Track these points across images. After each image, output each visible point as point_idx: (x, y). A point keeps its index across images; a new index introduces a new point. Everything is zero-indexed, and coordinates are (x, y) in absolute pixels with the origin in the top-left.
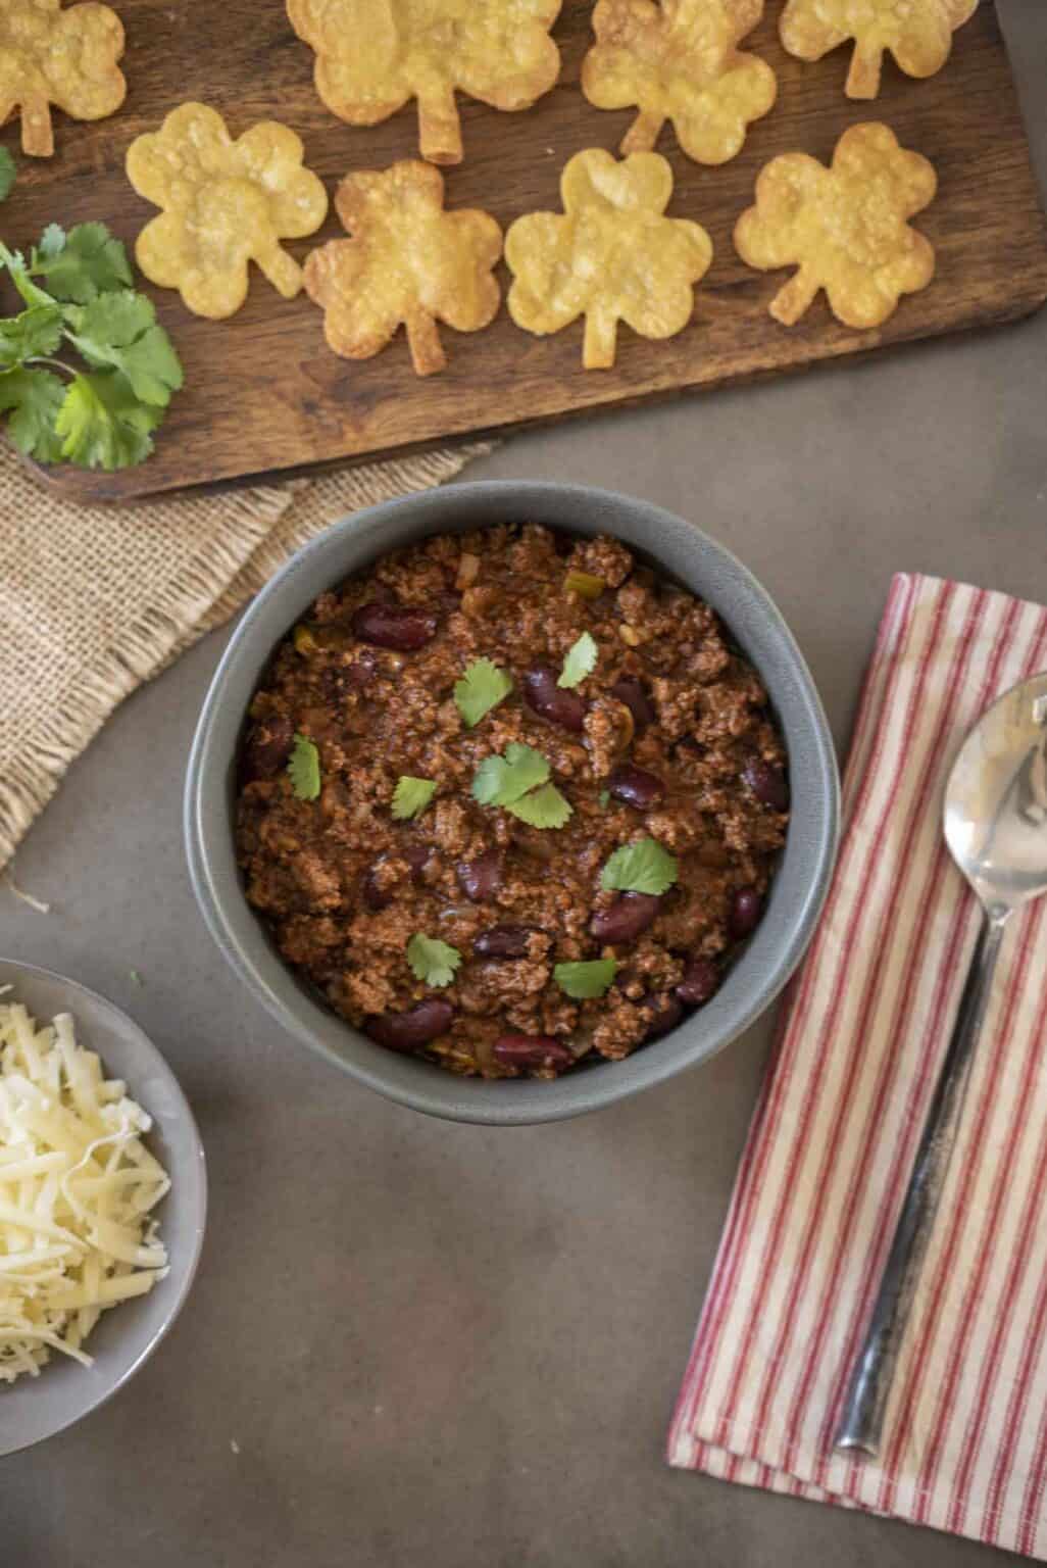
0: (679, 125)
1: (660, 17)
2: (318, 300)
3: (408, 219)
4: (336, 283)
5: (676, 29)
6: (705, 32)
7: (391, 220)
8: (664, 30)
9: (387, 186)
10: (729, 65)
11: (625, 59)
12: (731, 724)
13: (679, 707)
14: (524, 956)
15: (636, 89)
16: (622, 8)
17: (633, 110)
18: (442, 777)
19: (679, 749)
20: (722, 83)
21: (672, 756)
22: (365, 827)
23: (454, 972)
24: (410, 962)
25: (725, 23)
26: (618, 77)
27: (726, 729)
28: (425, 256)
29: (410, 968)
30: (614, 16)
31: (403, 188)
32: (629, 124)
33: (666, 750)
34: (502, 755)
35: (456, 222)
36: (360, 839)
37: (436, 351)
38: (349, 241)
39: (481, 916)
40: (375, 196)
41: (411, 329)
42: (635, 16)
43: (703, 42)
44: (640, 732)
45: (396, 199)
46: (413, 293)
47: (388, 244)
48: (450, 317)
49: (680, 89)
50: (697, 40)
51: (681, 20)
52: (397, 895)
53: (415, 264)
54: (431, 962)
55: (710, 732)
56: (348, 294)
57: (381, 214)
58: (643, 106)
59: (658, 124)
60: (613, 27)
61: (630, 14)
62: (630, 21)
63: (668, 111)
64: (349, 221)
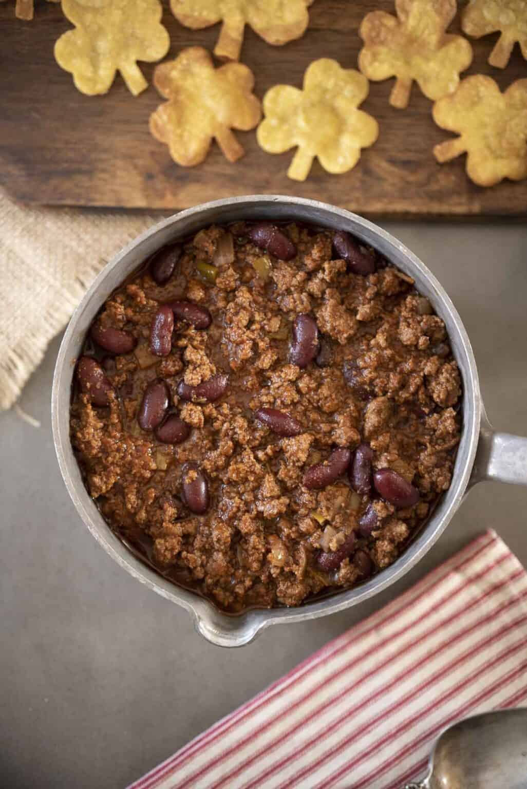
0: (420, 82)
1: (399, 23)
2: (163, 140)
3: (198, 80)
4: (170, 127)
5: (410, 28)
6: (427, 27)
7: (188, 84)
8: (403, 29)
9: (179, 67)
10: (442, 43)
11: (383, 50)
15: (393, 66)
16: (377, 22)
17: (393, 79)
20: (441, 54)
25: (438, 19)
26: (381, 62)
28: (213, 97)
30: (373, 28)
31: (188, 65)
32: (392, 86)
35: (224, 73)
37: (236, 146)
38: (168, 103)
40: (175, 74)
41: (219, 139)
42: (385, 26)
43: (427, 32)
45: (187, 71)
46: (213, 118)
47: (191, 97)
48: (238, 125)
49: (417, 60)
50: (423, 32)
51: (412, 22)
53: (209, 103)
56: (179, 131)
57: (180, 83)
58: (398, 75)
59: (408, 83)
60: (374, 34)
61: (382, 24)
62: (383, 29)
63: (413, 75)
64: (165, 92)
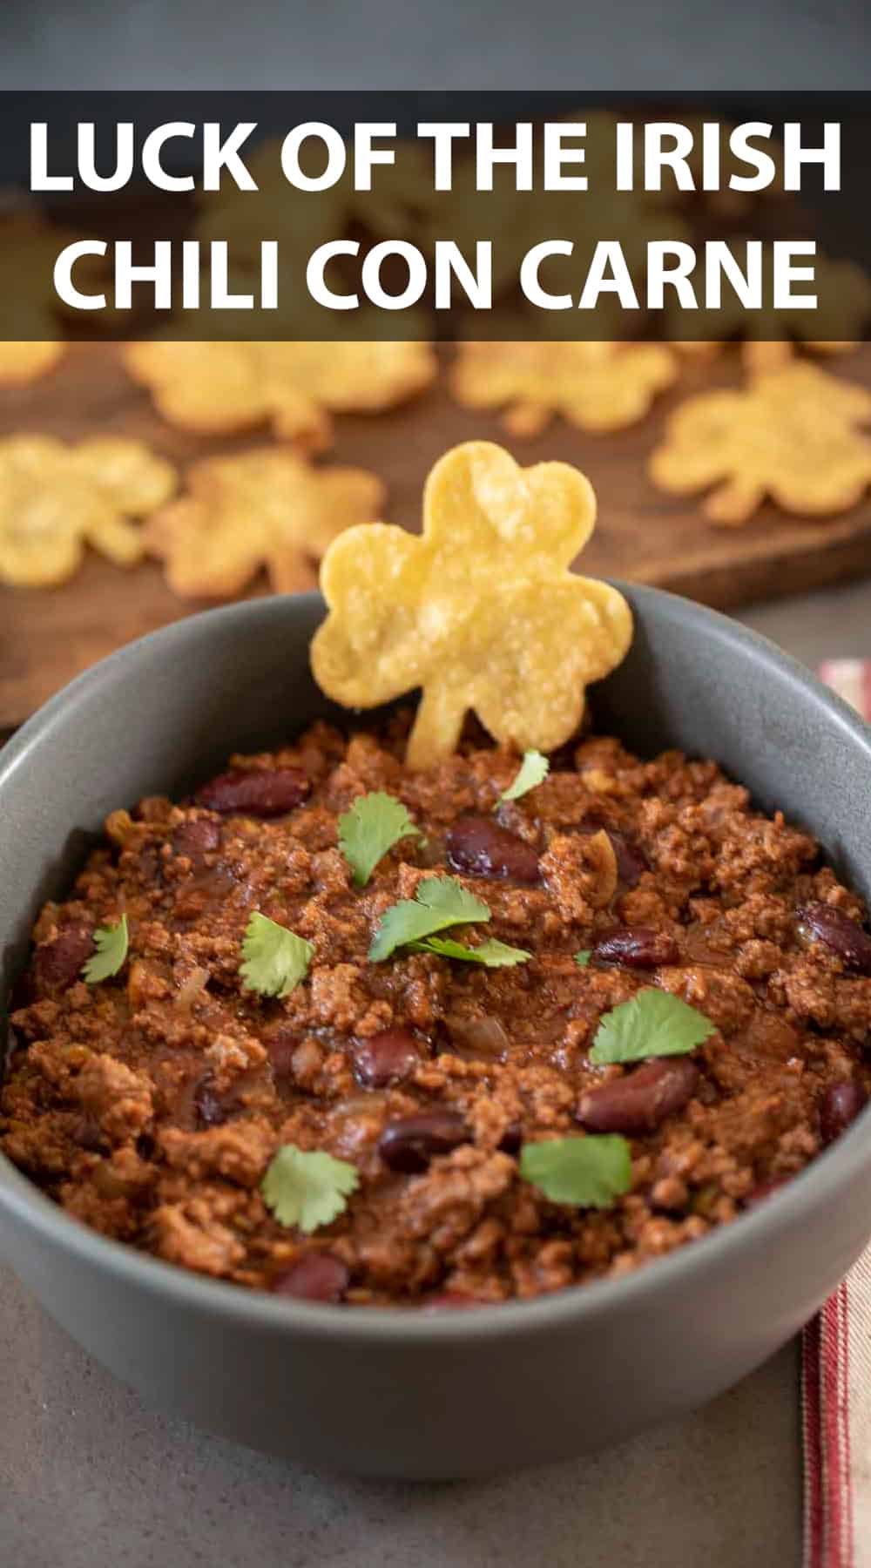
12: (767, 846)
13: (683, 829)
14: (468, 1140)
18: (321, 938)
19: (696, 905)
21: (685, 917)
22: (195, 1010)
23: (348, 1198)
24: (270, 1199)
27: (760, 852)
29: (269, 1212)
33: (675, 912)
34: (414, 897)
36: (189, 1027)
39: (391, 1108)
44: (627, 881)
52: (247, 1096)
54: (303, 1190)
55: (736, 862)
